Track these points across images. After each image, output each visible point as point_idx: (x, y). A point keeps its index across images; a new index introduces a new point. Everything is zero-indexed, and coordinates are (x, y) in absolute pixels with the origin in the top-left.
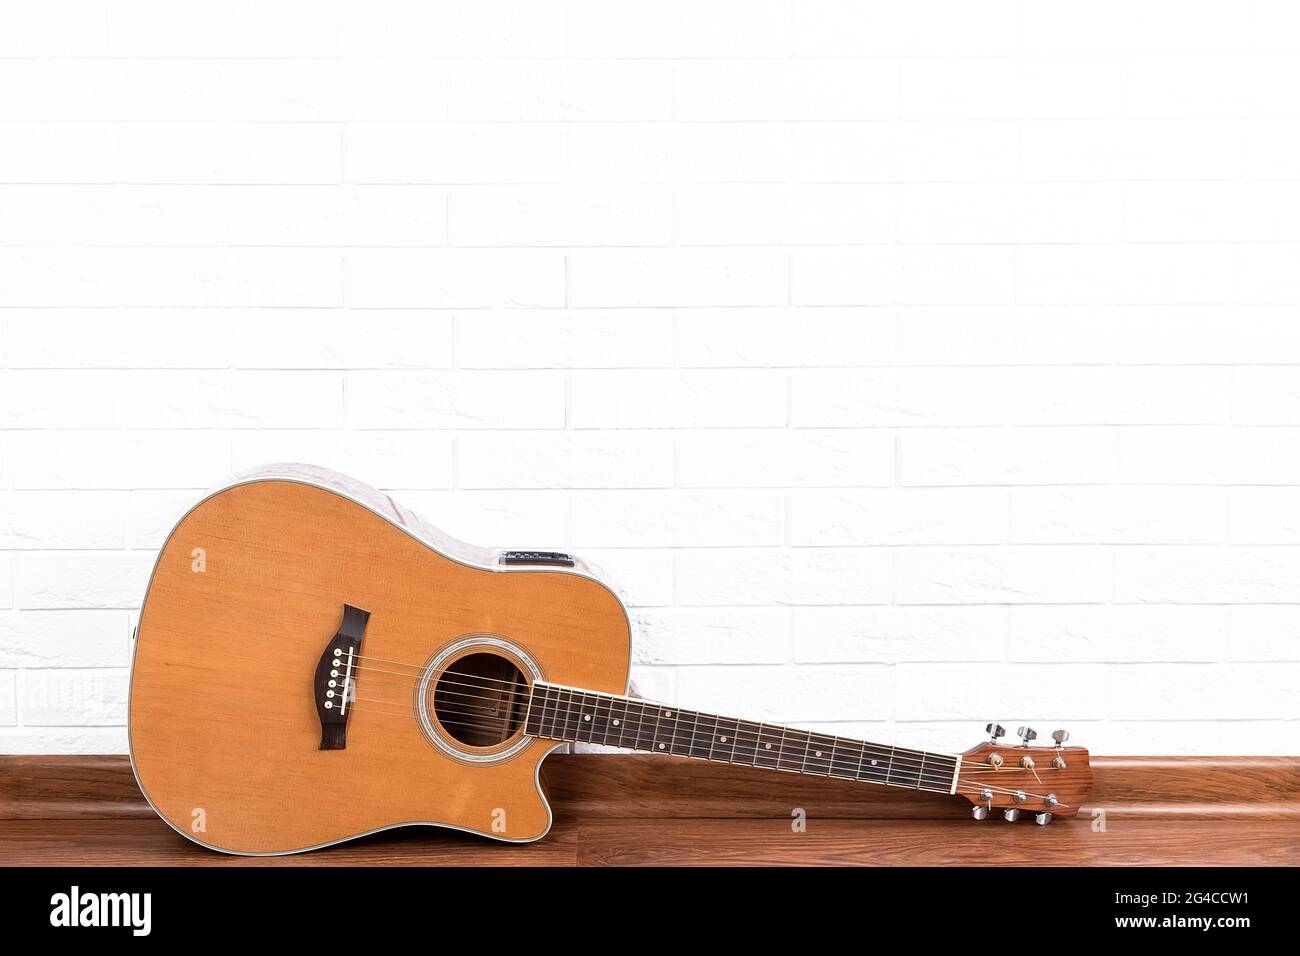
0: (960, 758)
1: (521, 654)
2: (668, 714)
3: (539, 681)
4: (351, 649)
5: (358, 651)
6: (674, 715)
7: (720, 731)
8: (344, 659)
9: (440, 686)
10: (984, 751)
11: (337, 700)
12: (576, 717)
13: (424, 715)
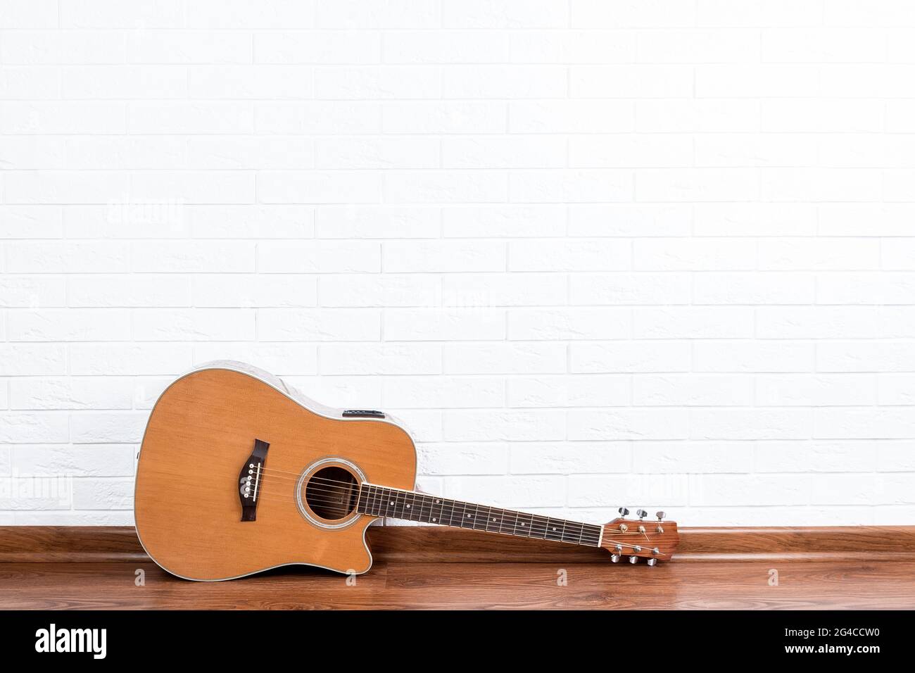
0: (603, 527)
1: (355, 468)
2: (438, 502)
3: (365, 483)
4: (259, 464)
5: (262, 465)
6: (441, 502)
7: (467, 511)
8: (255, 469)
9: (309, 485)
10: (617, 523)
11: (251, 493)
12: (386, 503)
13: (300, 502)
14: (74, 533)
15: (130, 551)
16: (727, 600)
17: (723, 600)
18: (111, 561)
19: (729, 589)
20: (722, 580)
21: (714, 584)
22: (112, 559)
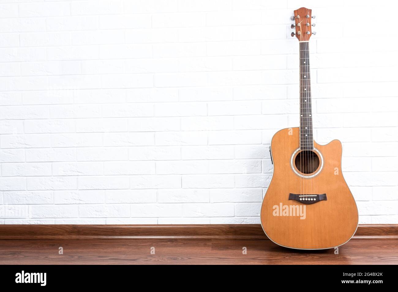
0: (300, 42)
1: (293, 155)
2: (302, 116)
3: (299, 149)
4: (299, 196)
5: (300, 195)
6: (302, 114)
7: (304, 102)
8: (302, 198)
9: (305, 173)
10: (298, 36)
11: (313, 198)
12: (307, 138)
13: (313, 176)
14: (80, 227)
15: (103, 235)
16: (360, 256)
17: (359, 256)
18: (95, 239)
19: (361, 251)
20: (358, 247)
21: (355, 249)
22: (96, 238)
